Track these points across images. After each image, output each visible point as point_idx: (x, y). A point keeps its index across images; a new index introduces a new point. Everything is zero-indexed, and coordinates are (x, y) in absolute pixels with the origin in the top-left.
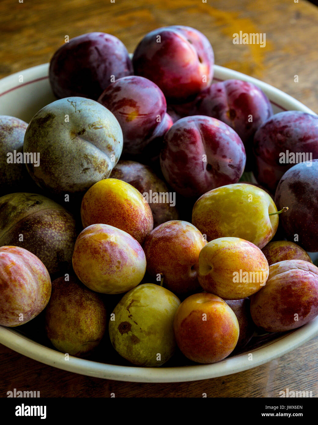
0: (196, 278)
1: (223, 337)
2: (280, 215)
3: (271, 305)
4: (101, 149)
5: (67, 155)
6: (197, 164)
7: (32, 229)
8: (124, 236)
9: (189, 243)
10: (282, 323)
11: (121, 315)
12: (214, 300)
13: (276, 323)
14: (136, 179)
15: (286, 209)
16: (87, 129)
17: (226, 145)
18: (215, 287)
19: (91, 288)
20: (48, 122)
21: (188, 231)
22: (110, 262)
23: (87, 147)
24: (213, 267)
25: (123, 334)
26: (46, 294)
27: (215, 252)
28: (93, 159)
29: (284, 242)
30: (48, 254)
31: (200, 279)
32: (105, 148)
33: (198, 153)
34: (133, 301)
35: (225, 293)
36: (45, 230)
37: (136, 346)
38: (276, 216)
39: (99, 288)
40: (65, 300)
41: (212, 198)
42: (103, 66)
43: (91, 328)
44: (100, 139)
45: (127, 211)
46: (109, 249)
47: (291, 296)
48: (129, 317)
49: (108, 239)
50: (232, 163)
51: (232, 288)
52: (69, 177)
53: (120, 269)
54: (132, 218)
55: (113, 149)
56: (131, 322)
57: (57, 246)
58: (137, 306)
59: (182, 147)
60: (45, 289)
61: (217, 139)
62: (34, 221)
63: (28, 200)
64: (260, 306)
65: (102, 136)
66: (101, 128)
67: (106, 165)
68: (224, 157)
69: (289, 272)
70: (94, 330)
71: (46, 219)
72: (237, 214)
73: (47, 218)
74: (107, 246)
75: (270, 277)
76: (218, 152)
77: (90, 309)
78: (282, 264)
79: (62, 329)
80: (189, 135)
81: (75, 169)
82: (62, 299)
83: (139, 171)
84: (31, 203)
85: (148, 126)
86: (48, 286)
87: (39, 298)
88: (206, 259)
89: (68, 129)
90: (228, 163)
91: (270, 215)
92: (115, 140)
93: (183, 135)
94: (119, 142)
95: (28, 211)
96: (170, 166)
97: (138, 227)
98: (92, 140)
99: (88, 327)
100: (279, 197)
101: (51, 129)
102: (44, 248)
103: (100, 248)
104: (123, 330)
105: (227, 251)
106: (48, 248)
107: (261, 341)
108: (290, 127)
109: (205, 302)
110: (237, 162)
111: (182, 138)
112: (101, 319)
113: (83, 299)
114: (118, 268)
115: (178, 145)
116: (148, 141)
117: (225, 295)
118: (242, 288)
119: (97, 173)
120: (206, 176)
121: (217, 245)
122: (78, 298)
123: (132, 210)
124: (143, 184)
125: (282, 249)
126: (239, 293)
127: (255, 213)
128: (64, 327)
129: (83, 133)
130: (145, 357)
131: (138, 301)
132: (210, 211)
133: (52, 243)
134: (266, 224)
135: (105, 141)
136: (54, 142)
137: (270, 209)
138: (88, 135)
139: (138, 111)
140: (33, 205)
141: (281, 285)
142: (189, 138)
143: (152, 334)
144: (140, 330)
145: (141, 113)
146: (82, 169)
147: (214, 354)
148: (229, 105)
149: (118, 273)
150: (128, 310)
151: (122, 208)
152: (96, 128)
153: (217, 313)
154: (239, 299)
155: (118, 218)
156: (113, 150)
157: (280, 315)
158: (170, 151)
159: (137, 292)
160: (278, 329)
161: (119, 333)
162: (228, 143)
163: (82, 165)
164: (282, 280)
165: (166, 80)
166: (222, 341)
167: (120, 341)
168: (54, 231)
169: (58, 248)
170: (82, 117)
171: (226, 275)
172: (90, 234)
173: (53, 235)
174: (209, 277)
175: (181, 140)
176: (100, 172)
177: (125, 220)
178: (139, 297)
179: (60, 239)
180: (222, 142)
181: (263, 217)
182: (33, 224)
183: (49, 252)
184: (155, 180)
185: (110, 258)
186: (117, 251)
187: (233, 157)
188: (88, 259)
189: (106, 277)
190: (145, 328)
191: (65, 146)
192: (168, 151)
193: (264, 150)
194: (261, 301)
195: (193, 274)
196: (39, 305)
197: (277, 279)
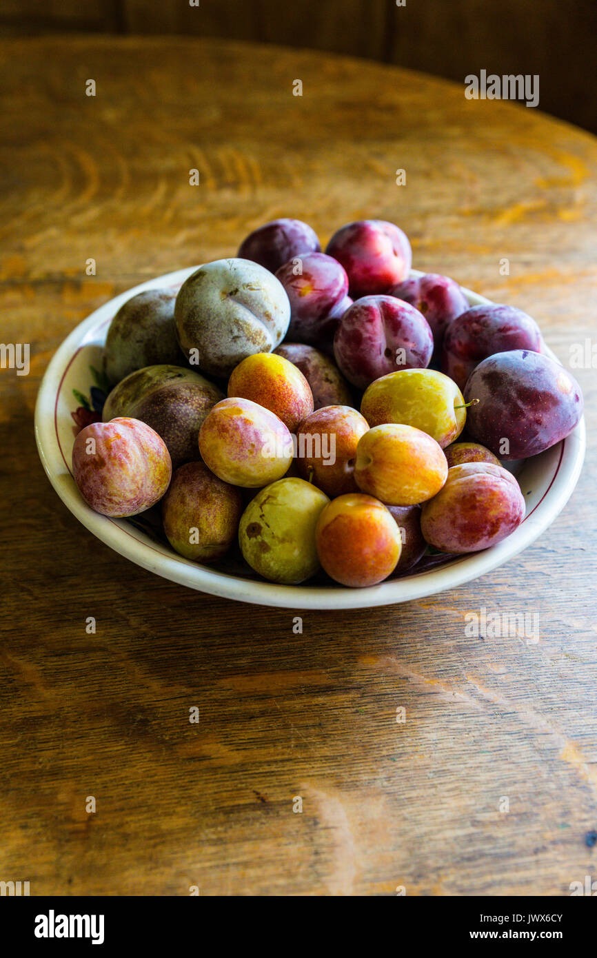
0: (351, 475)
1: (376, 554)
2: (468, 409)
3: (447, 517)
4: (257, 315)
5: (214, 318)
6: (373, 345)
7: (163, 403)
8: (265, 414)
9: (348, 430)
10: (460, 543)
11: (252, 514)
12: (371, 503)
13: (452, 542)
14: (302, 360)
15: (476, 401)
16: (241, 289)
17: (410, 326)
18: (374, 487)
19: (219, 475)
20: (197, 280)
21: (349, 416)
22: (242, 444)
23: (239, 311)
24: (372, 460)
25: (252, 539)
26: (159, 480)
27: (377, 440)
28: (245, 326)
29: (472, 444)
30: (180, 434)
31: (355, 475)
32: (262, 315)
33: (375, 333)
34: (269, 497)
35: (387, 495)
36: (178, 405)
37: (266, 555)
38: (463, 411)
39: (228, 477)
40: (185, 489)
41: (385, 382)
42: (287, 249)
43: (213, 528)
44: (256, 303)
45: (279, 388)
46: (240, 427)
47: (474, 507)
48: (261, 517)
49: (242, 415)
50: (415, 349)
51: (396, 489)
52: (216, 345)
53: (254, 454)
54: (284, 397)
55: (272, 318)
56: (262, 525)
57: (191, 426)
58: (272, 504)
59: (357, 326)
60: (157, 474)
61: (399, 319)
62: (168, 394)
63: (169, 371)
64: (432, 518)
65: (258, 299)
66: (258, 290)
67: (262, 337)
68: (406, 340)
69: (475, 477)
70: (217, 531)
71: (183, 394)
72: (414, 401)
73: (185, 393)
74: (239, 423)
75: (447, 481)
76: (399, 333)
77: (215, 504)
78: (465, 466)
79: (176, 525)
80: (366, 313)
81: (222, 336)
82: (183, 488)
83: (308, 353)
84: (171, 375)
85: (324, 303)
86: (162, 469)
87: (149, 483)
88: (365, 448)
89: (218, 288)
90: (411, 348)
91: (456, 408)
92: (276, 308)
93: (360, 312)
94: (282, 313)
95: (164, 383)
96: (342, 348)
97: (290, 409)
98: (245, 303)
99: (209, 526)
100: (469, 390)
101: (199, 288)
102: (175, 426)
103: (230, 425)
104: (251, 534)
105: (393, 439)
106: (179, 427)
107: (433, 563)
108: (488, 316)
109: (359, 506)
110: (422, 348)
111: (358, 315)
112: (229, 517)
113: (209, 490)
114: (251, 453)
115: (353, 323)
116: (323, 322)
117: (386, 499)
118: (410, 490)
119: (250, 343)
120: (383, 362)
121: (380, 431)
122: (201, 488)
123: (285, 387)
124: (310, 367)
125: (468, 451)
126: (405, 497)
127: (437, 402)
128: (180, 523)
129: (235, 294)
130: (277, 571)
131: (274, 498)
132: (382, 396)
133: (185, 422)
134: (450, 417)
135: (262, 306)
136: (201, 303)
137: (456, 401)
138: (241, 296)
139: (312, 285)
140: (173, 378)
141: (462, 492)
142: (367, 315)
143: (288, 541)
144: (272, 535)
145: (316, 287)
146: (232, 337)
147: (364, 576)
148: (422, 297)
149: (251, 460)
150: (261, 508)
151: (273, 384)
152: (252, 289)
153: (371, 521)
154: (405, 505)
155: (266, 395)
156: (272, 320)
157: (459, 532)
158: (344, 331)
159: (275, 487)
160: (455, 549)
161: (247, 537)
162: (412, 325)
163: (231, 332)
164: (463, 486)
165: (356, 270)
166: (374, 560)
167: (248, 546)
168: (190, 407)
169: (193, 429)
170: (236, 276)
171: (388, 469)
172: (222, 408)
173: (188, 411)
174: (366, 473)
175: (357, 317)
176: (254, 343)
177: (274, 399)
178: (277, 492)
179: (197, 418)
180: (405, 322)
181: (446, 408)
182: (166, 398)
183: (180, 432)
184: (325, 365)
185: (242, 439)
186: (252, 431)
187: (417, 341)
188: (214, 438)
189: (235, 463)
190: (279, 533)
191: (212, 307)
192: (341, 331)
193: (456, 342)
194: (434, 511)
195: (348, 469)
196: (150, 493)
197: (458, 484)
